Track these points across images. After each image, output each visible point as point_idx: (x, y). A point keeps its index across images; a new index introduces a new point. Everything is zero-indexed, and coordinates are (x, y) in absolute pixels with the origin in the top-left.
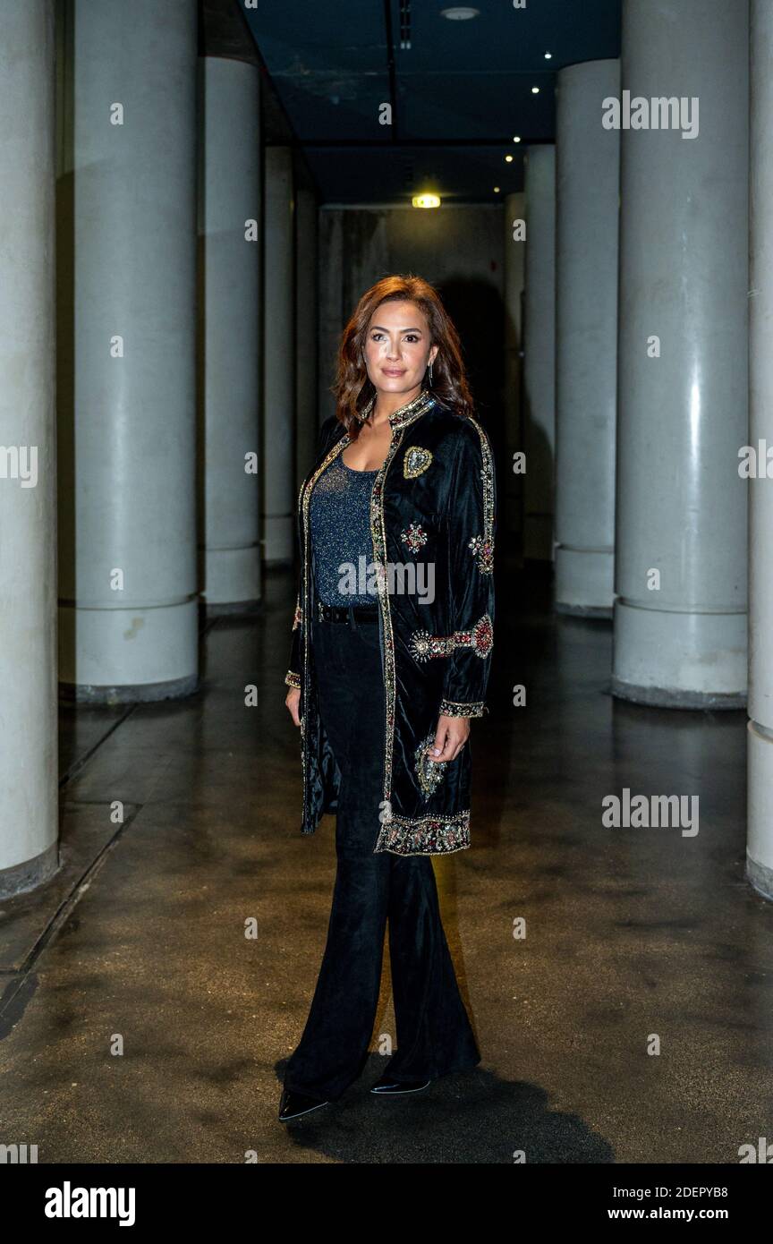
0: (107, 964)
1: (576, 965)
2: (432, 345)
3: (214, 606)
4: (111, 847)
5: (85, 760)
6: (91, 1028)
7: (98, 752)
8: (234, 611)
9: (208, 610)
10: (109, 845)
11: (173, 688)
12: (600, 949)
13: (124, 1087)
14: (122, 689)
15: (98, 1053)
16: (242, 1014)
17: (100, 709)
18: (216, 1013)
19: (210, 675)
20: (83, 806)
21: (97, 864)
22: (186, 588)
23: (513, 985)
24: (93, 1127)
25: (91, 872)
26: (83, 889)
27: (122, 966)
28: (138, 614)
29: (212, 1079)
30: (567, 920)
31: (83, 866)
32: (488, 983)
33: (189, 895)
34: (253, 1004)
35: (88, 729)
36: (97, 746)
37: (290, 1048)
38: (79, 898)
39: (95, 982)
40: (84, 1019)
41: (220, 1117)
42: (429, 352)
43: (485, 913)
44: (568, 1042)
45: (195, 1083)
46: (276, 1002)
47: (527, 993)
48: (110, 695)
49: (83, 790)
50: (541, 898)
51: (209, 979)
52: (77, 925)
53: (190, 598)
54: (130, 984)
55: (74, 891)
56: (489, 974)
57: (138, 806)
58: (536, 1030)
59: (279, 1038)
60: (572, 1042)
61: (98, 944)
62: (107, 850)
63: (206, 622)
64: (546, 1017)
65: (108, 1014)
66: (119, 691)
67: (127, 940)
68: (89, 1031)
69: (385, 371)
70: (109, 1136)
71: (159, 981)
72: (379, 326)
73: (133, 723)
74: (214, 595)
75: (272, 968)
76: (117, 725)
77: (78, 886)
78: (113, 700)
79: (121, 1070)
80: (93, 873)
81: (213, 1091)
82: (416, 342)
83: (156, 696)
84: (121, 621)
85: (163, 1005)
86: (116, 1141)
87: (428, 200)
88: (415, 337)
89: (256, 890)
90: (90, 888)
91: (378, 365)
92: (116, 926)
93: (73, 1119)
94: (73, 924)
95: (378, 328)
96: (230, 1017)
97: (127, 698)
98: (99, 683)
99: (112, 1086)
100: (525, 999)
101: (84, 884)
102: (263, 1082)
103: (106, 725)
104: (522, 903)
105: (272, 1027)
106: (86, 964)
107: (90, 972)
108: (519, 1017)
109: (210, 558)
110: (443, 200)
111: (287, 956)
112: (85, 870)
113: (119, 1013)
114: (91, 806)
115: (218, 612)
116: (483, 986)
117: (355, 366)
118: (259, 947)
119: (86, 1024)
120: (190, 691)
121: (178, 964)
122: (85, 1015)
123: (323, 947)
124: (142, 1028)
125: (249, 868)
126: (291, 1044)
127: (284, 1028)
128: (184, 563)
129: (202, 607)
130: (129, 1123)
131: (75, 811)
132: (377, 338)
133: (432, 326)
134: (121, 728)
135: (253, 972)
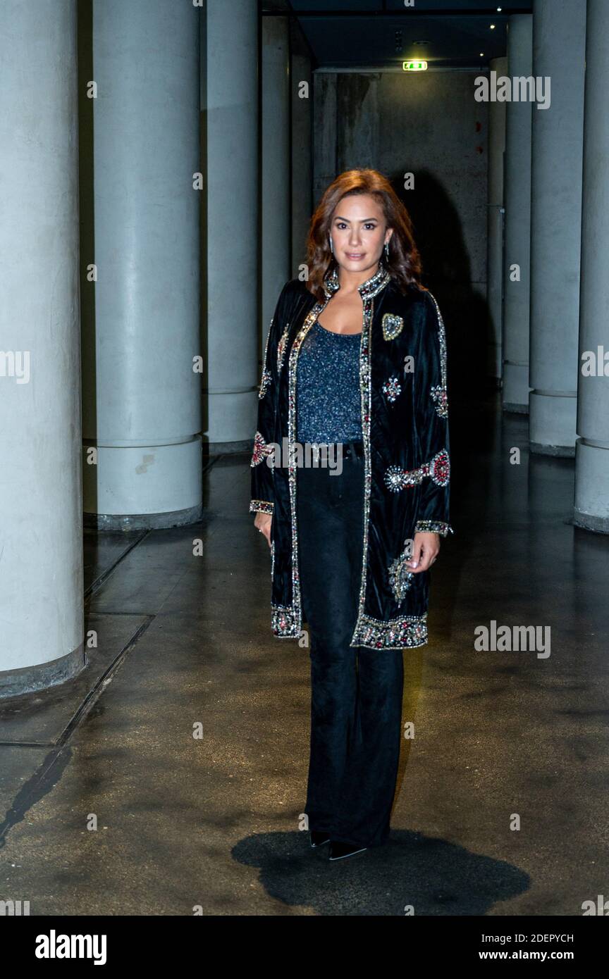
0: (130, 739)
1: (521, 744)
2: (387, 228)
3: (215, 444)
4: (128, 649)
5: (103, 579)
6: (117, 787)
7: (114, 571)
8: (234, 449)
9: (211, 448)
10: (127, 648)
11: (180, 517)
12: (543, 732)
13: (145, 830)
14: (134, 518)
15: (124, 806)
16: (242, 778)
17: (117, 536)
18: (219, 777)
19: (212, 506)
20: (104, 616)
21: (117, 663)
22: (190, 428)
23: (467, 758)
24: (122, 857)
25: (112, 669)
26: (106, 682)
27: (141, 741)
28: (148, 451)
29: (216, 824)
30: (516, 708)
31: (106, 664)
32: (446, 756)
33: (196, 688)
34: (250, 771)
35: (107, 552)
36: (114, 566)
37: (281, 803)
38: (103, 689)
39: (119, 754)
40: (111, 781)
41: (224, 852)
42: (385, 234)
43: (447, 704)
44: (509, 801)
45: (203, 828)
46: (269, 770)
47: (478, 764)
48: (125, 523)
49: (103, 603)
50: (494, 692)
51: (214, 752)
52: (102, 710)
53: (195, 437)
54: (148, 755)
55: (99, 684)
56: (448, 750)
57: (152, 617)
58: (483, 791)
59: (272, 795)
60: (512, 800)
61: (121, 725)
62: (125, 652)
63: (209, 459)
64: (492, 782)
65: (131, 778)
66: (132, 519)
67: (145, 722)
68: (116, 789)
69: (348, 255)
70: (134, 864)
71: (172, 753)
72: (342, 216)
73: (145, 547)
74: (215, 435)
75: (266, 744)
76: (131, 548)
77: (102, 680)
78: (127, 527)
79: (143, 818)
80: (114, 670)
81: (218, 834)
82: (373, 229)
83: (164, 524)
84: (132, 458)
85: (175, 771)
86: (140, 868)
87: (417, 64)
88: (372, 224)
89: (253, 684)
90: (112, 681)
91: (342, 249)
92: (135, 711)
93: (106, 852)
94: (99, 710)
95: (341, 218)
96: (230, 780)
97: (139, 525)
98: (113, 513)
99: (136, 829)
100: (476, 768)
101: (107, 678)
102: (259, 827)
103: (121, 550)
104: (480, 695)
105: (266, 788)
106: (111, 740)
107: (115, 747)
108: (470, 782)
109: (212, 401)
110: (430, 64)
111: (279, 735)
112: (107, 668)
113: (140, 777)
114: (111, 616)
115: (220, 450)
116: (441, 759)
117: (322, 248)
118: (255, 728)
119: (113, 784)
120: (195, 520)
121: (188, 740)
122: (112, 777)
123: (309, 728)
124: (159, 788)
125: (248, 667)
126: (281, 800)
127: (276, 789)
128: (188, 406)
129: (205, 445)
130: (150, 856)
131: (96, 620)
132: (340, 226)
133: (386, 214)
134: (134, 552)
135: (250, 747)
